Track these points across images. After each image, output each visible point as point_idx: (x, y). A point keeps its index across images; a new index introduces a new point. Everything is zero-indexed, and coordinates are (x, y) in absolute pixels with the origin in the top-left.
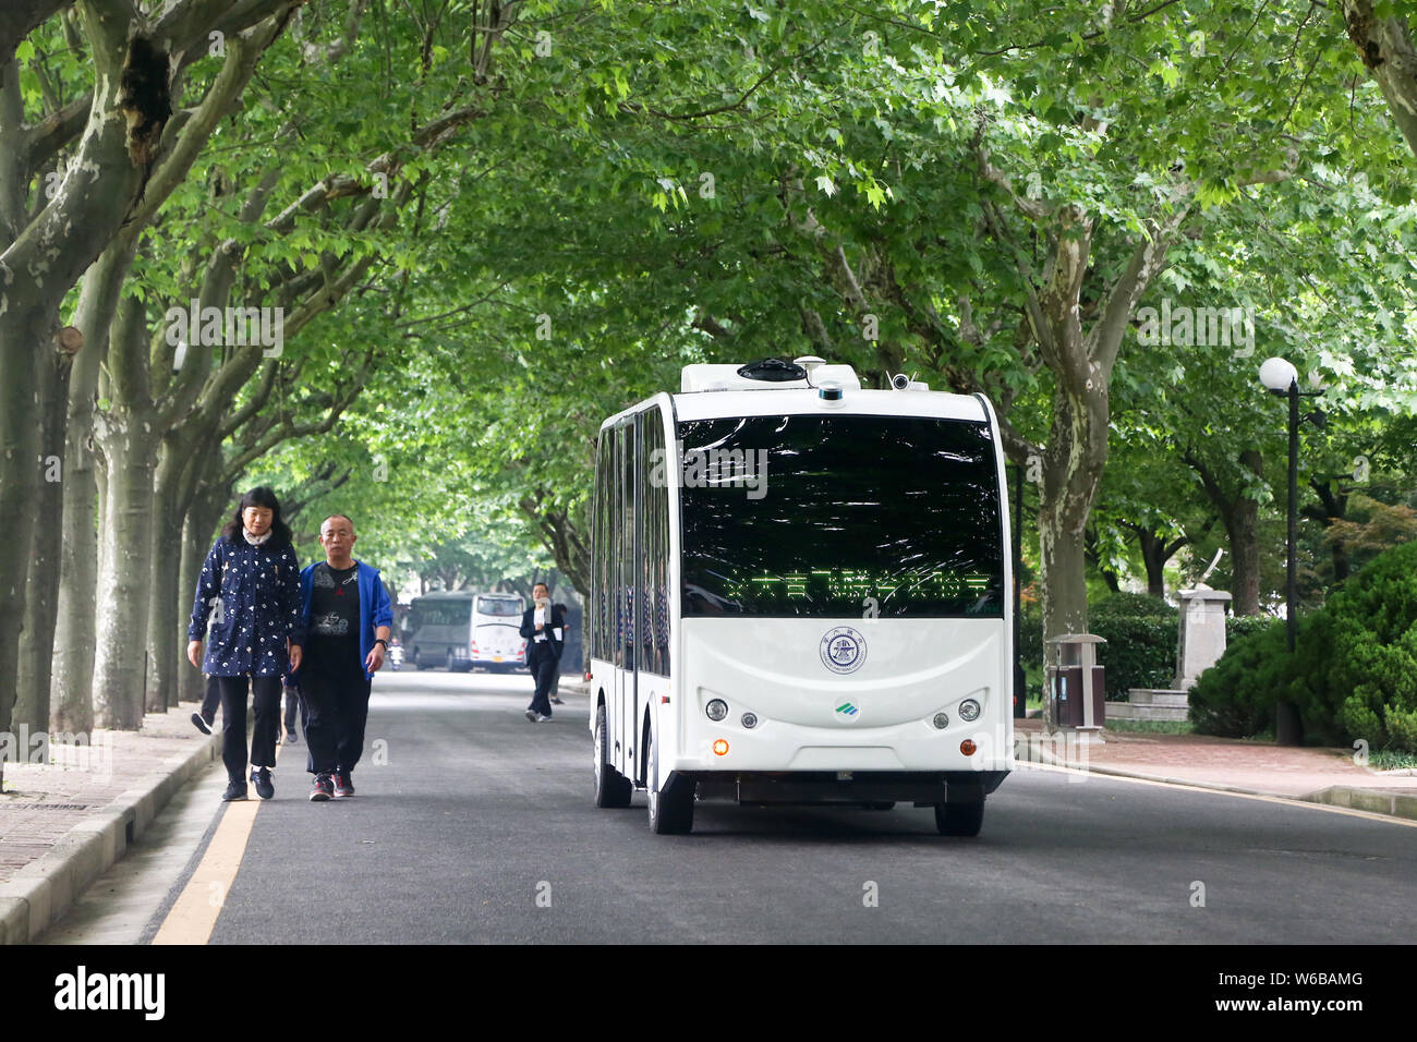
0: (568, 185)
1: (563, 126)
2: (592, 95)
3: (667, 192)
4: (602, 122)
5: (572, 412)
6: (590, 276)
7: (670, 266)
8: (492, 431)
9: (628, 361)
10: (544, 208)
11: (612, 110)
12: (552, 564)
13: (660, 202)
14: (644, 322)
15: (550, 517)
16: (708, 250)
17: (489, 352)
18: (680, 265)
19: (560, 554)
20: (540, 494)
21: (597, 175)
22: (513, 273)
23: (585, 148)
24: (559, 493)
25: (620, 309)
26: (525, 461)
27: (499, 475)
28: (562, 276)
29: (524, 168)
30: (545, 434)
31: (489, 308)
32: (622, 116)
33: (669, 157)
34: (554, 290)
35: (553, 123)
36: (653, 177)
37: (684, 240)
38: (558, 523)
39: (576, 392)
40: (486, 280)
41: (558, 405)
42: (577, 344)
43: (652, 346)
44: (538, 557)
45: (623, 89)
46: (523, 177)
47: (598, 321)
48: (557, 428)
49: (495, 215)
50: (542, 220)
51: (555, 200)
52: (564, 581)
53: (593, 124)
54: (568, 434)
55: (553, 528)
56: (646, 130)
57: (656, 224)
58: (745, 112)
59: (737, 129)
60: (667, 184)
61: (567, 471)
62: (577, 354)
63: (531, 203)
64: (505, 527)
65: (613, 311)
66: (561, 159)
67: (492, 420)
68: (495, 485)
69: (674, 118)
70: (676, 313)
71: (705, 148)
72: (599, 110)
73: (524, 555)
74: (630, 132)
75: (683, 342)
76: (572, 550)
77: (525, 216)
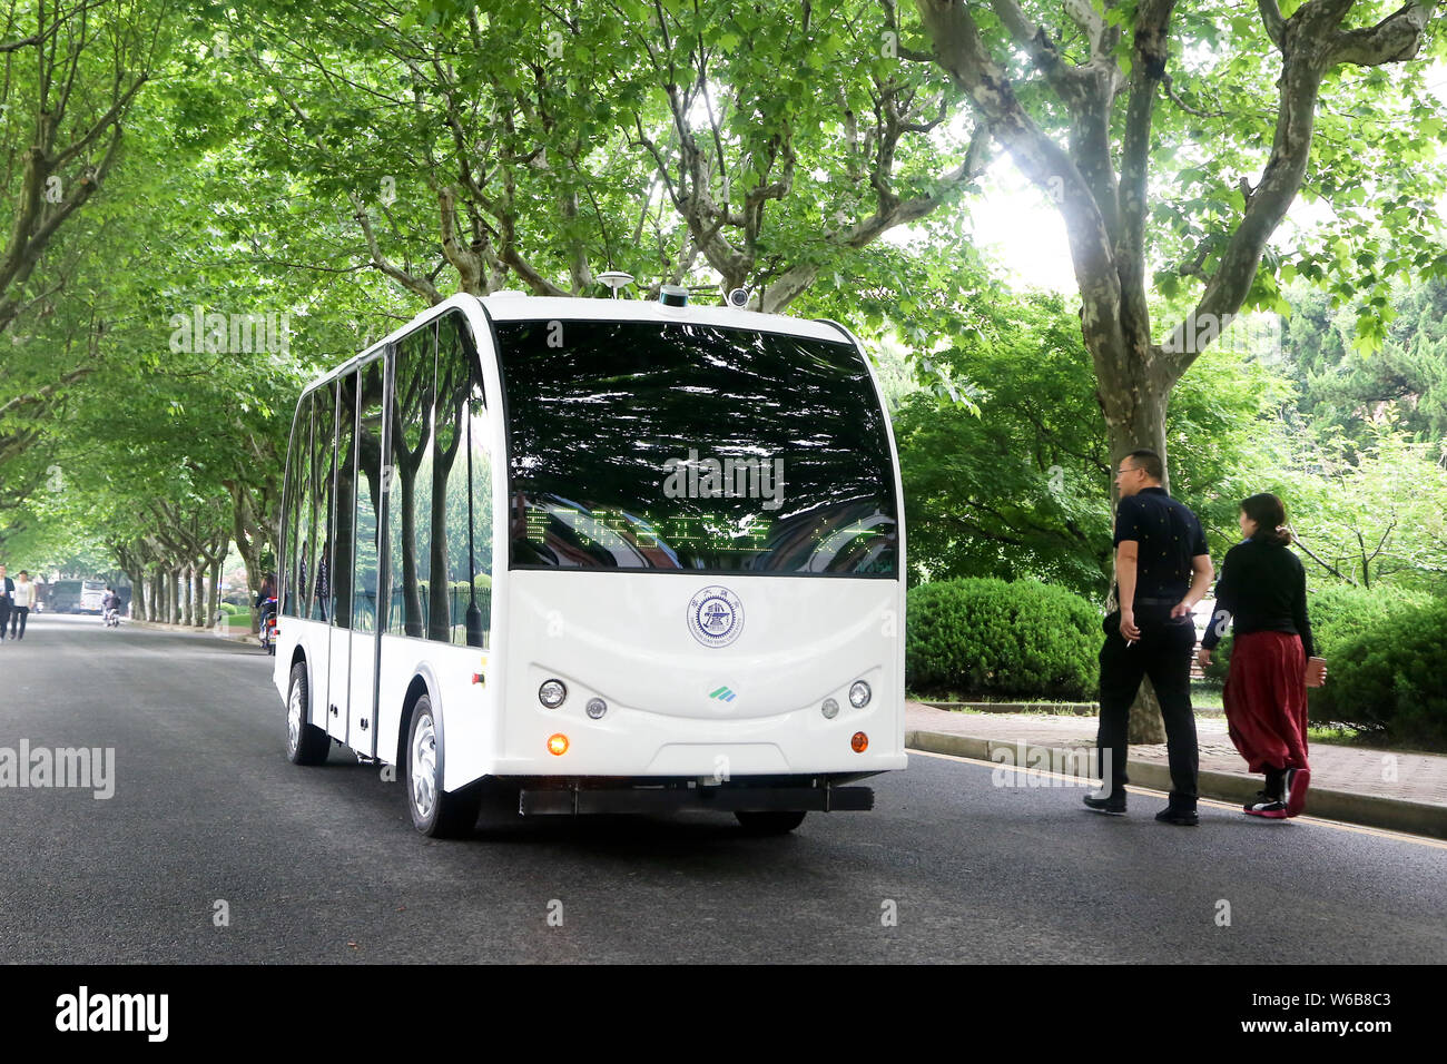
0: (131, 402)
1: (130, 377)
2: (142, 364)
3: (175, 407)
4: (146, 375)
5: (131, 501)
6: (139, 442)
7: (176, 440)
8: (93, 509)
9: (156, 480)
10: (120, 412)
11: (151, 371)
12: (119, 567)
13: (171, 411)
14: (163, 463)
15: (119, 547)
16: (194, 433)
17: (94, 474)
18: (180, 439)
19: (123, 563)
20: (115, 536)
21: (143, 398)
22: (105, 440)
23: (138, 387)
24: (123, 535)
25: (152, 457)
26: (108, 522)
27: (97, 528)
28: (127, 441)
29: (112, 395)
30: (117, 511)
31: (94, 455)
32: (156, 374)
33: (176, 392)
34: (124, 448)
35: (124, 376)
36: (168, 400)
37: (183, 428)
38: (122, 550)
39: (133, 492)
40: (93, 442)
41: (124, 498)
42: (133, 472)
43: (166, 474)
44: (112, 565)
45: (157, 362)
46: (111, 398)
47: (142, 462)
48: (123, 508)
49: (98, 414)
50: (119, 418)
51: (126, 409)
52: (124, 575)
53: (143, 377)
54: (128, 511)
55: (121, 552)
56: (166, 380)
57: (170, 421)
58: (211, 375)
59: (207, 382)
60: (175, 404)
61: (126, 528)
62: (133, 476)
63: (115, 410)
64: (98, 550)
65: (149, 457)
66: (126, 392)
67: (93, 504)
68: (94, 533)
69: (179, 376)
70: (178, 459)
71: (192, 389)
72: (145, 371)
73: (107, 564)
74: (159, 382)
75: (181, 472)
76: (128, 562)
77: (112, 416)
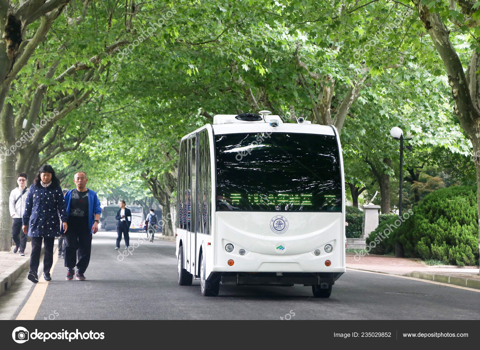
0: (158, 67)
1: (157, 46)
2: (166, 36)
3: (192, 69)
4: (170, 45)
5: (159, 143)
6: (165, 98)
7: (192, 95)
8: (132, 150)
9: (178, 126)
10: (150, 74)
11: (173, 41)
12: (152, 195)
13: (189, 72)
14: (184, 113)
15: (151, 179)
16: (206, 89)
17: (131, 123)
18: (196, 94)
19: (155, 192)
20: (148, 171)
21: (168, 63)
22: (139, 96)
23: (164, 54)
24: (154, 171)
25: (175, 109)
26: (143, 160)
27: (134, 165)
28: (156, 97)
29: (143, 61)
30: (149, 151)
31: (131, 108)
32: (177, 43)
33: (192, 57)
34: (153, 102)
35: (153, 46)
36: (186, 64)
37: (198, 85)
38: (154, 182)
39: (160, 137)
40: (130, 99)
41: (154, 141)
42: (161, 120)
43: (186, 121)
44: (147, 193)
45: (177, 34)
46: (143, 64)
47: (168, 113)
48: (154, 149)
49: (133, 77)
50: (149, 78)
51: (154, 72)
52: (156, 201)
53: (166, 46)
54: (157, 151)
55: (152, 183)
56: (184, 48)
57: (188, 80)
58: (218, 42)
59: (215, 48)
60: (191, 66)
61: (157, 164)
62: (161, 124)
63: (145, 73)
64: (136, 183)
65: (173, 109)
66: (155, 58)
67: (132, 146)
68: (133, 168)
69: (194, 44)
70: (195, 110)
71: (204, 55)
72: (168, 41)
73: (142, 192)
74: (179, 49)
75: (197, 120)
76: (159, 191)
77: (143, 77)
